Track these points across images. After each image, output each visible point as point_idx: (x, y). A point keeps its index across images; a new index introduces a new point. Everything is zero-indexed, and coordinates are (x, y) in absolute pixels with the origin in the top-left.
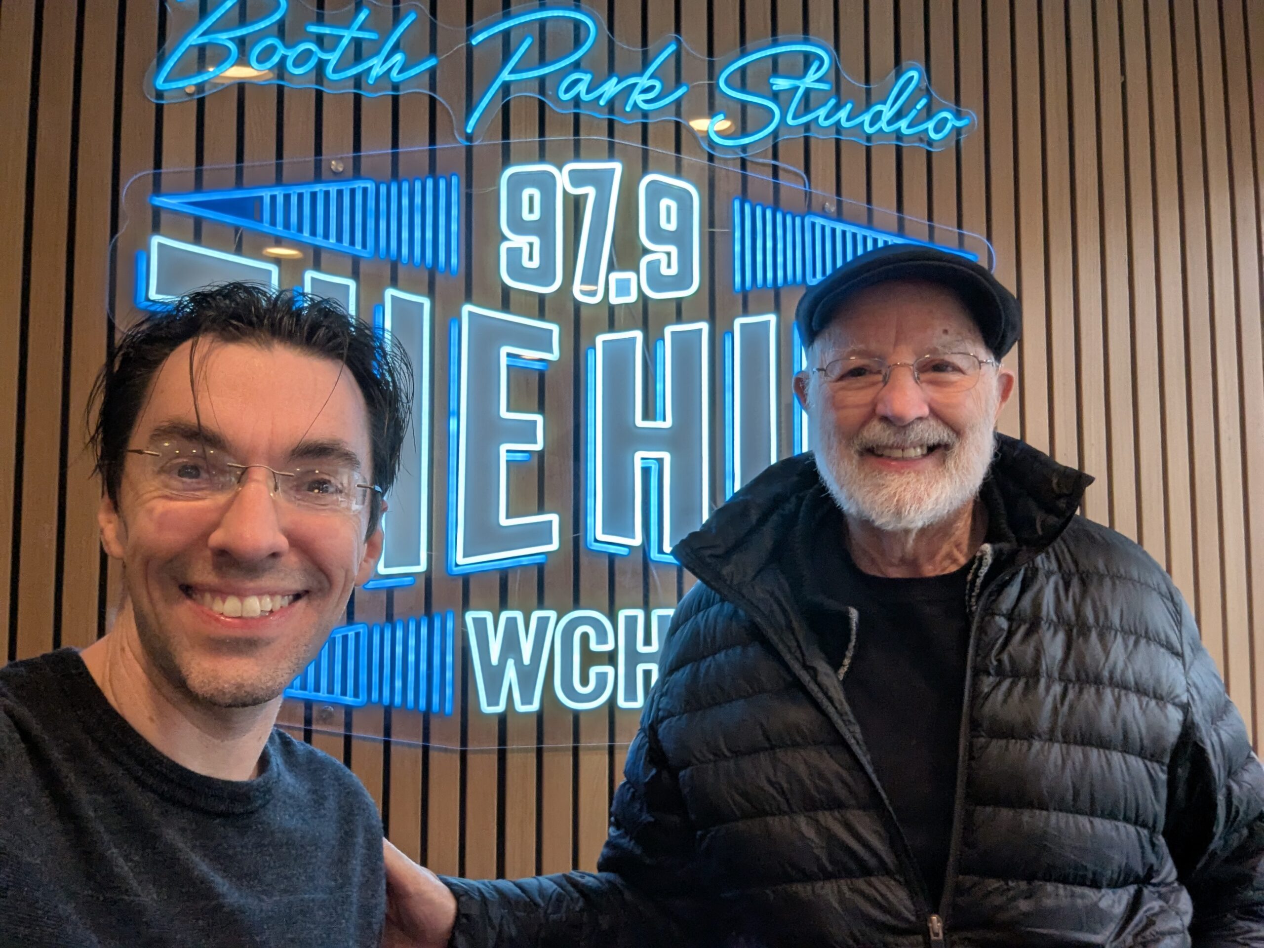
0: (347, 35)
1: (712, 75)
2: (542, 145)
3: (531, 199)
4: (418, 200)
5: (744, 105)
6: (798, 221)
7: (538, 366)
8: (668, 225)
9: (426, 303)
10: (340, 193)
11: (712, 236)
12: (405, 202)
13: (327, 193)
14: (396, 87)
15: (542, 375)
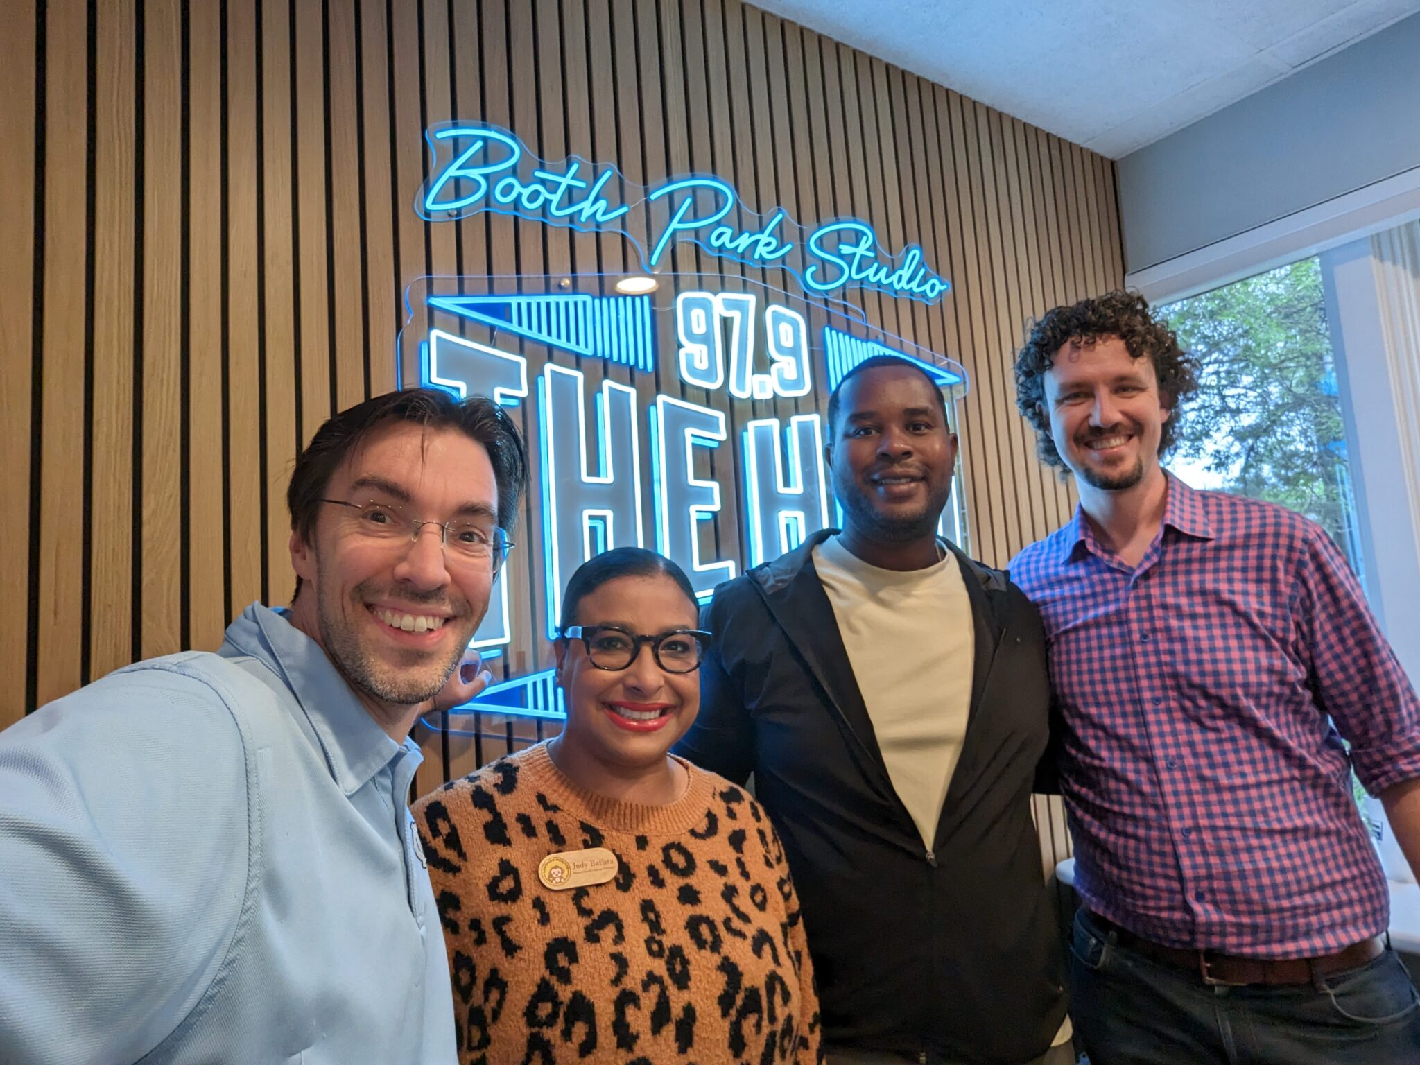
0: (565, 181)
1: (802, 239)
2: (700, 278)
3: (698, 317)
4: (622, 313)
5: (823, 261)
7: (711, 445)
8: (787, 342)
9: (632, 392)
10: (567, 304)
11: (812, 352)
12: (613, 313)
13: (558, 304)
14: (598, 225)
15: (712, 451)
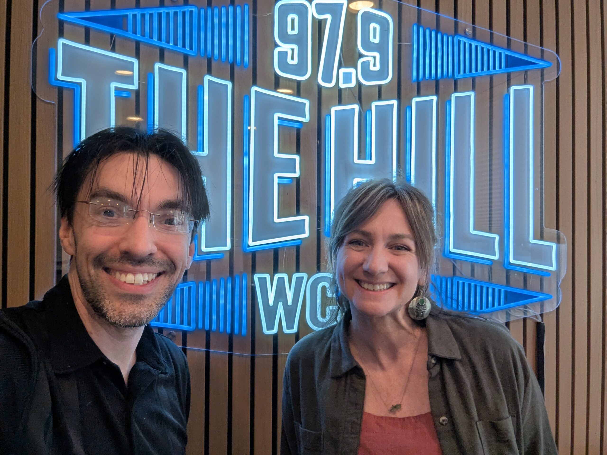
3: (293, 21)
4: (224, 20)
6: (450, 39)
7: (296, 125)
8: (375, 39)
9: (230, 85)
10: (176, 14)
11: (400, 46)
12: (216, 21)
13: (168, 14)
15: (298, 131)
